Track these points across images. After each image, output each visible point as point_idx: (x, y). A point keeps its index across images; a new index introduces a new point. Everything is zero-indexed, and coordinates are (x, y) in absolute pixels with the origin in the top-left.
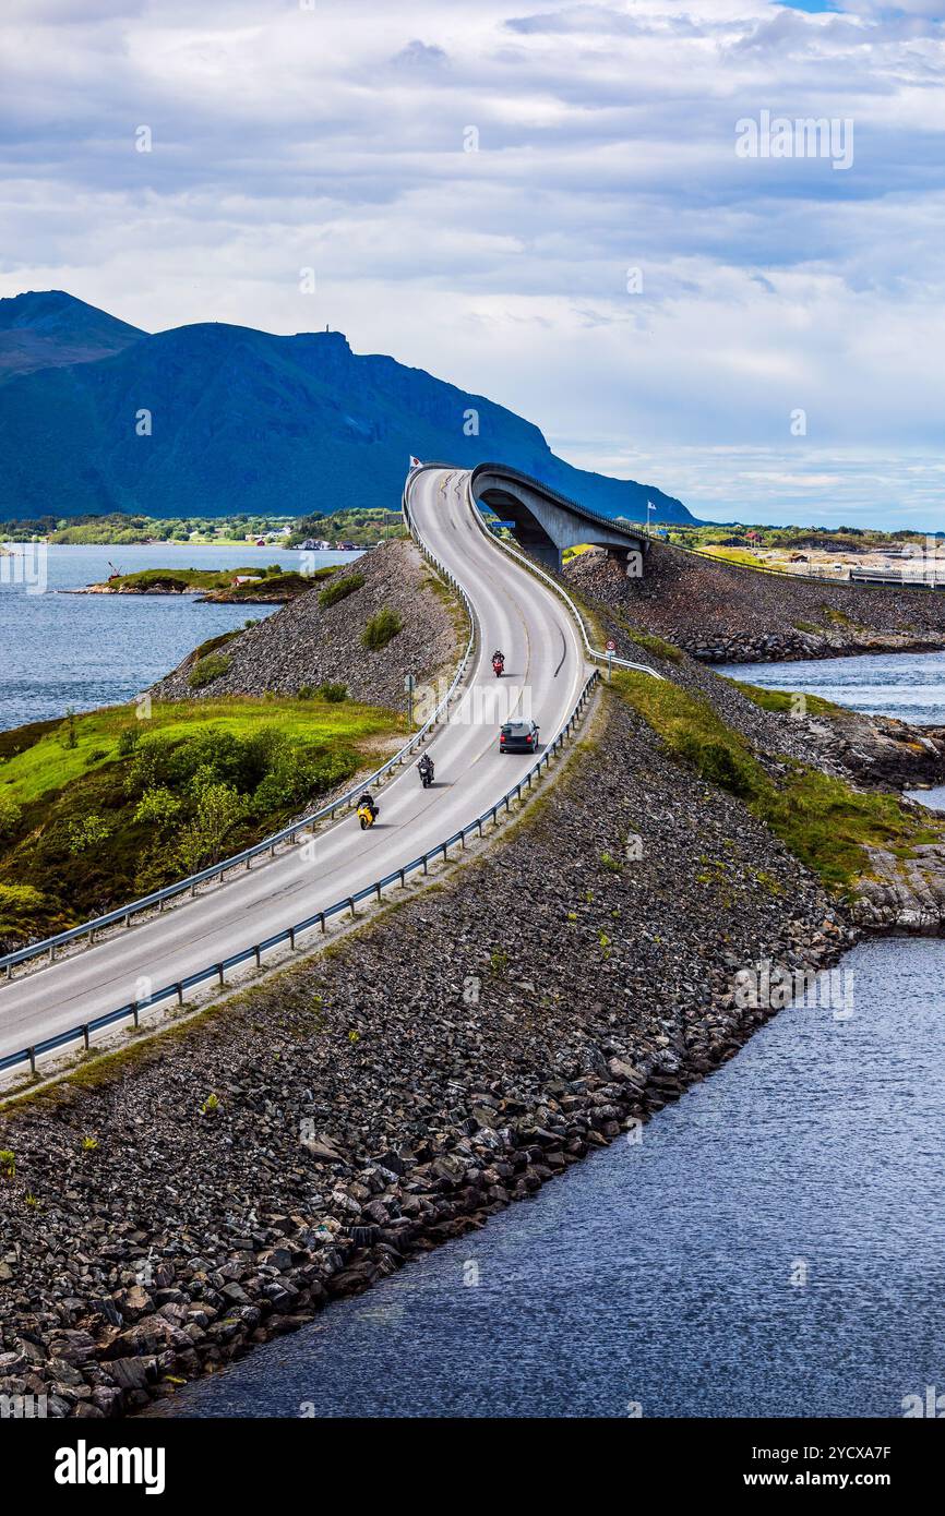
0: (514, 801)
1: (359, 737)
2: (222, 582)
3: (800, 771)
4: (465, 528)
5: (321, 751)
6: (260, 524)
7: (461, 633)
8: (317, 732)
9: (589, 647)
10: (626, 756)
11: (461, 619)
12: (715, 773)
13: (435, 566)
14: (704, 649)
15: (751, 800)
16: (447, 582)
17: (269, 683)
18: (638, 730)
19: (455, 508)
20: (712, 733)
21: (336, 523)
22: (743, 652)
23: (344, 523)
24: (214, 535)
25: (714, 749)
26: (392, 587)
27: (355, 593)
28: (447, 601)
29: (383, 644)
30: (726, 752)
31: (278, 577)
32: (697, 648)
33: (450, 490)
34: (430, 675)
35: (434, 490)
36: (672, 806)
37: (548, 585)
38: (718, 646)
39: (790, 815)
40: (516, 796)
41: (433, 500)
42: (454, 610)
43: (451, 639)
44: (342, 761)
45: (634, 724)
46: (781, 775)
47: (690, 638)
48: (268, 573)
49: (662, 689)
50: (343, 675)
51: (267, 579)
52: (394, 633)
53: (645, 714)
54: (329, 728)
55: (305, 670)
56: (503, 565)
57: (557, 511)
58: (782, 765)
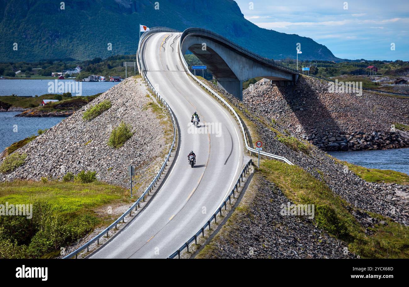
0: (193, 245)
1: (99, 205)
2: (34, 104)
3: (382, 222)
4: (175, 69)
5: (74, 215)
6: (61, 65)
7: (168, 137)
8: (71, 203)
9: (247, 145)
10: (267, 215)
11: (169, 128)
12: (325, 224)
13: (155, 95)
14: (334, 142)
15: (350, 242)
16: (162, 104)
17: (51, 171)
18: (276, 198)
19: (170, 57)
20: (324, 199)
21: (109, 65)
22: (359, 143)
23: (114, 65)
24: (32, 73)
25: (325, 209)
26: (128, 108)
27: (106, 112)
28: (161, 117)
29: (121, 145)
30: (333, 211)
31: (69, 100)
32: (329, 141)
33: (168, 46)
34: (148, 164)
35: (157, 47)
36: (296, 246)
37: (225, 106)
38: (342, 140)
39: (375, 251)
40: (194, 242)
41: (156, 52)
42: (164, 123)
43: (162, 142)
44: (86, 222)
45: (274, 193)
46: (370, 225)
47: (324, 135)
48: (63, 97)
49: (292, 171)
50: (96, 164)
51: (62, 101)
52: (128, 138)
53: (282, 187)
54: (80, 200)
55: (73, 162)
56: (198, 94)
57: (239, 57)
58: (371, 219)
